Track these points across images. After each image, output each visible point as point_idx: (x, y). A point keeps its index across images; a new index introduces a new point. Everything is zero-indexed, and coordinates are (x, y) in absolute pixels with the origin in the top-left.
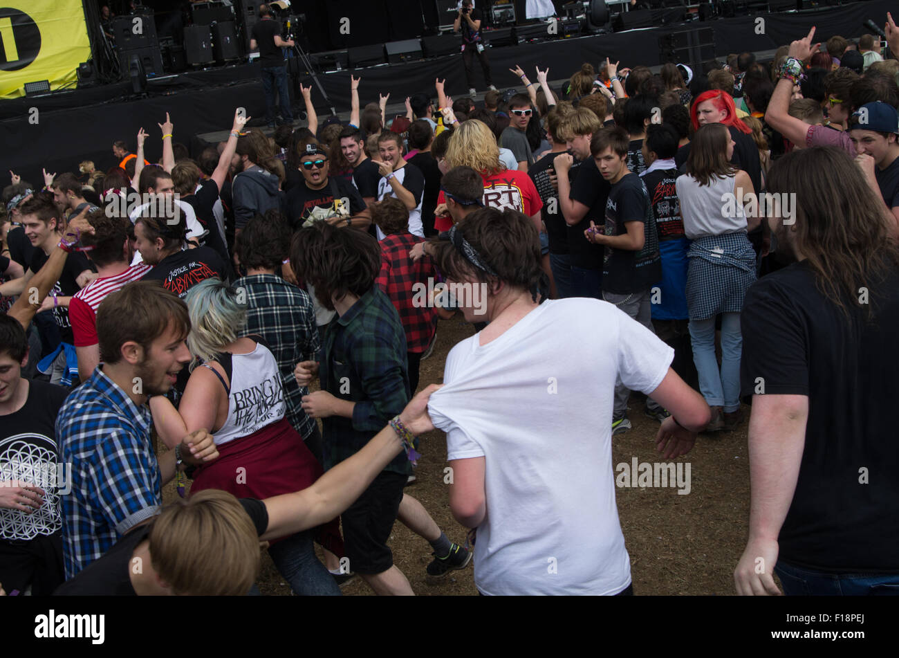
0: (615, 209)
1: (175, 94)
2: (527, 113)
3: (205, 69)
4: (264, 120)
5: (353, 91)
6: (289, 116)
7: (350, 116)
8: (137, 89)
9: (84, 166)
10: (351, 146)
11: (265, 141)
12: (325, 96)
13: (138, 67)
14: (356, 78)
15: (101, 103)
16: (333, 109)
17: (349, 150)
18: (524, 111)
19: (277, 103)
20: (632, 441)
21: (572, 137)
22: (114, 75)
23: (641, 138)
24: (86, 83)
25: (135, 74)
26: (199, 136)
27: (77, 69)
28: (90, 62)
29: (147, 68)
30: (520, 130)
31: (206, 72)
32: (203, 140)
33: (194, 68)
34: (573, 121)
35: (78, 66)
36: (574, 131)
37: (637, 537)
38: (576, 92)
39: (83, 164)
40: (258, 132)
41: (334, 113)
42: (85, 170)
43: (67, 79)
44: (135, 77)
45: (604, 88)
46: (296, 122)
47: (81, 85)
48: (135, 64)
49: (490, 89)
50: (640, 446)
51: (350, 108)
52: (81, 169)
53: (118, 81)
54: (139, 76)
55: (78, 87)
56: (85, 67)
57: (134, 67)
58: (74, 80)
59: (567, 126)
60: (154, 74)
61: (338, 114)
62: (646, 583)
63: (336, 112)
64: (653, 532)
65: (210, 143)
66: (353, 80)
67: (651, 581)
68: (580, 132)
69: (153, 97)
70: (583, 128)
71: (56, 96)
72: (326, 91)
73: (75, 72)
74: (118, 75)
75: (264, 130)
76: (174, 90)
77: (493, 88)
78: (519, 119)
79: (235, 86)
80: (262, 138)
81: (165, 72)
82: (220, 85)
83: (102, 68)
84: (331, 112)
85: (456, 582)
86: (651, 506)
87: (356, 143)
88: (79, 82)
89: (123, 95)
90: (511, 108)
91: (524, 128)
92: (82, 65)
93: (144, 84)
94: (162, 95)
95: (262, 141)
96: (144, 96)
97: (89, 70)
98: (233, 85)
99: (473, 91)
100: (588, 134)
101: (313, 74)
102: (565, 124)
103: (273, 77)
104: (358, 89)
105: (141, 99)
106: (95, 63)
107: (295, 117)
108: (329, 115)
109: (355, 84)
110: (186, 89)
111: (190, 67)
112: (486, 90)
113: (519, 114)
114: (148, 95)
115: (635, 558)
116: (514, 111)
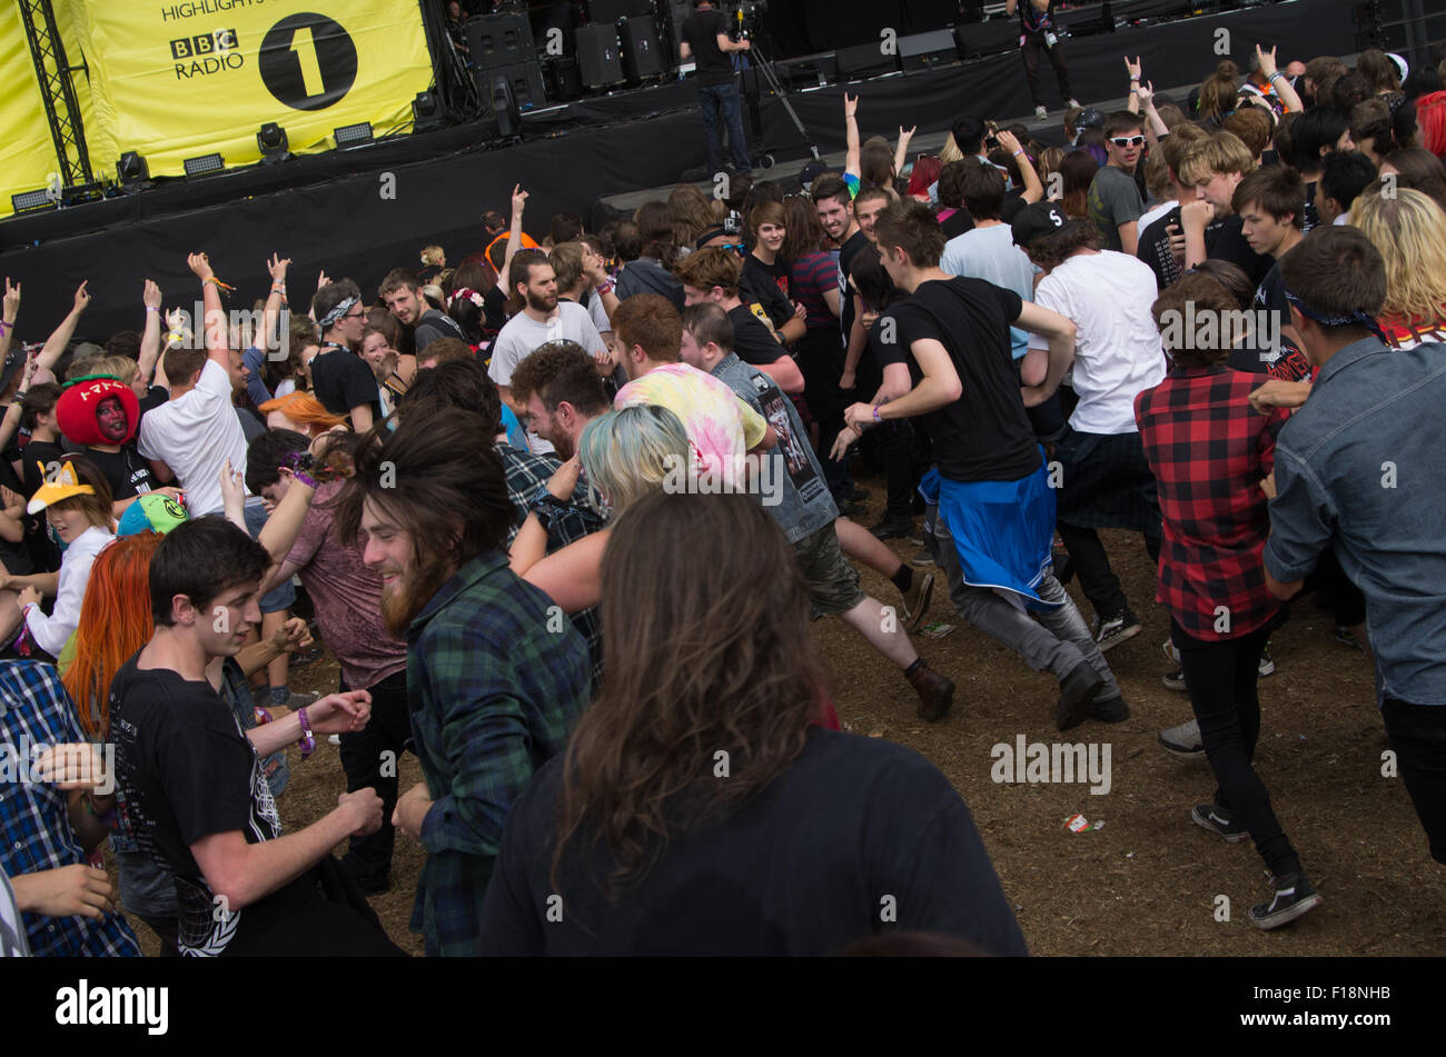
0: (1263, 301)
1: (563, 136)
2: (1137, 141)
3: (610, 93)
4: (705, 170)
5: (848, 120)
6: (744, 163)
7: (844, 159)
8: (506, 130)
9: (428, 254)
10: (834, 212)
11: (704, 206)
12: (802, 129)
13: (506, 94)
14: (851, 98)
15: (450, 155)
16: (815, 150)
17: (830, 219)
18: (1130, 139)
19: (726, 144)
20: (1314, 682)
21: (1206, 176)
22: (470, 109)
23: (1313, 181)
24: (428, 125)
25: (502, 106)
26: (603, 200)
27: (413, 103)
28: (432, 91)
29: (521, 96)
30: (1125, 170)
31: (611, 98)
32: (610, 207)
33: (592, 93)
34: (1211, 150)
35: (414, 98)
36: (1212, 167)
37: (1323, 841)
38: (1210, 111)
39: (427, 251)
40: (693, 191)
41: (817, 155)
42: (429, 260)
43: (398, 118)
44: (502, 111)
45: (1258, 98)
46: (755, 173)
47: (420, 127)
48: (501, 91)
49: (1070, 107)
50: (1328, 691)
51: (844, 147)
52: (424, 259)
53: (477, 118)
54: (508, 108)
55: (416, 131)
56: (425, 98)
57: (499, 95)
58: (409, 120)
59: (1200, 159)
60: (531, 105)
61: (824, 156)
62: (1338, 917)
63: (820, 154)
64: (1350, 832)
65: (620, 211)
66: (847, 100)
67: (1347, 913)
68: (1222, 169)
69: (531, 141)
70: (1227, 161)
71: (383, 147)
72: (802, 120)
73: (411, 107)
74: (476, 109)
75: (703, 188)
76: (564, 129)
77: (1074, 104)
78: (1123, 151)
79: (657, 119)
80: (700, 201)
81: (547, 100)
82: (634, 119)
83: (451, 99)
84: (812, 155)
85: (1022, 910)
86: (1347, 790)
87: (841, 207)
88: (416, 122)
89: (485, 140)
90: (1109, 135)
91: (1132, 167)
92: (420, 95)
93: (515, 120)
94: (543, 138)
95: (700, 205)
96: (517, 140)
97: (431, 103)
98: (654, 117)
99: (1041, 110)
100: (1234, 172)
101: (781, 94)
102: (1195, 156)
103: (717, 101)
104: (856, 115)
105: (511, 145)
106: (440, 90)
107: (755, 164)
108: (809, 160)
109: (851, 108)
110: (582, 127)
111: (587, 92)
112: (1063, 108)
113: (1122, 143)
114: (522, 138)
115: (1319, 876)
116: (1113, 140)
